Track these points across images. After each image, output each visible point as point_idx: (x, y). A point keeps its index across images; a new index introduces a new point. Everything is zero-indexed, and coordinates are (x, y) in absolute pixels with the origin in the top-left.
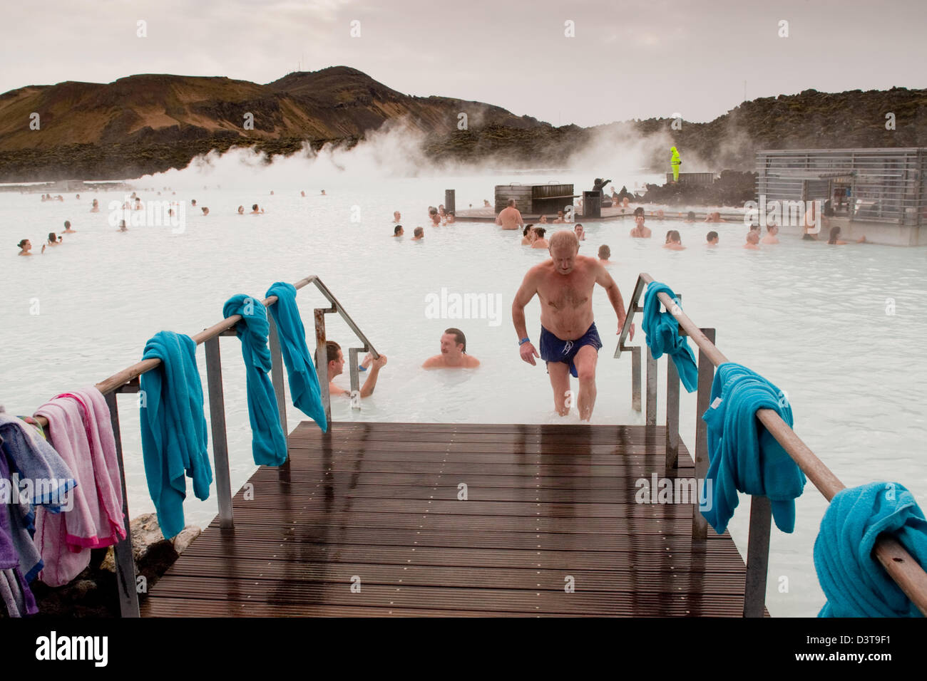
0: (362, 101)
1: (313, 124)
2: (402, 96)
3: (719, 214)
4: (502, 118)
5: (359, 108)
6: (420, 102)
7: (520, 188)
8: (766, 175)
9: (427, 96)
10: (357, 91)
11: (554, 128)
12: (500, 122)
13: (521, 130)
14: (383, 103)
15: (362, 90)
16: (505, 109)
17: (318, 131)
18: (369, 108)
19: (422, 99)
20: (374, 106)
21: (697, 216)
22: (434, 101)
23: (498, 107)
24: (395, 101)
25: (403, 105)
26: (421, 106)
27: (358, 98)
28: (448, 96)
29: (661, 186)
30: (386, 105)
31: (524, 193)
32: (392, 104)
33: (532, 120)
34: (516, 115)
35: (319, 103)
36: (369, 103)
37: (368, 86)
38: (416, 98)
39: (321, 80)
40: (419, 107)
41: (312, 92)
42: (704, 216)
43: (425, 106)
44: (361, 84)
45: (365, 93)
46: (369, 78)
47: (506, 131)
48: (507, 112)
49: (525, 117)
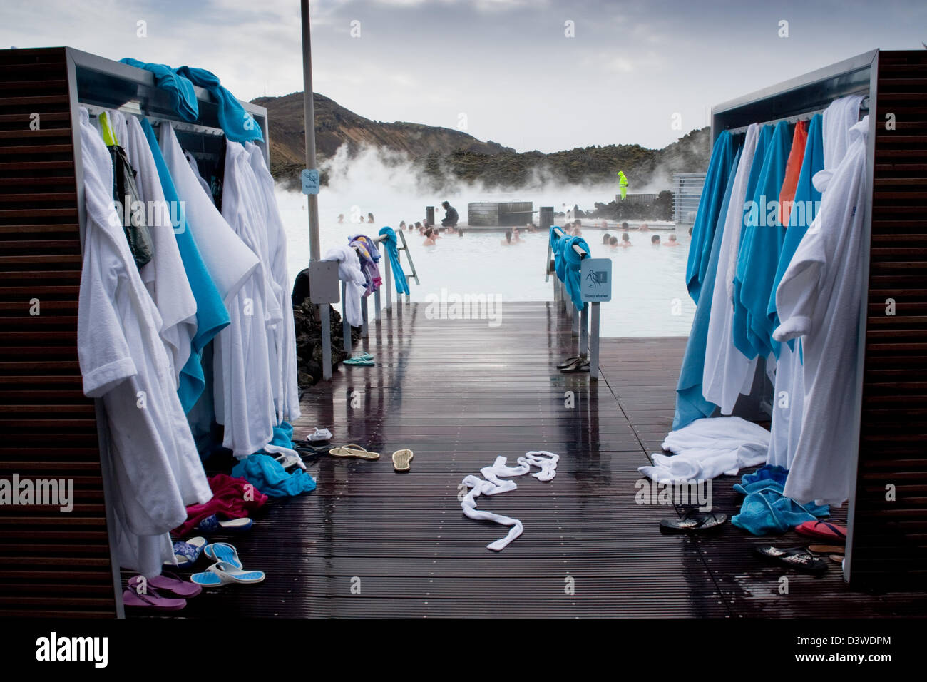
0: (327, 127)
1: (278, 149)
2: (367, 121)
3: (647, 225)
4: (467, 143)
5: (324, 133)
6: (386, 128)
7: (489, 205)
8: (680, 193)
9: (392, 121)
10: (323, 116)
11: (518, 154)
12: (465, 147)
13: (486, 156)
14: (349, 128)
15: (328, 115)
16: (470, 134)
17: (284, 156)
18: (335, 133)
19: (388, 125)
20: (340, 132)
21: (629, 227)
22: (399, 127)
23: (463, 133)
24: (361, 126)
25: (368, 130)
26: (386, 131)
27: (324, 124)
28: (413, 122)
29: (607, 204)
30: (351, 130)
31: (491, 209)
32: (358, 130)
33: (497, 146)
34: (481, 140)
35: (285, 127)
36: (334, 129)
37: (333, 112)
38: (381, 124)
39: (287, 105)
40: (385, 133)
41: (279, 117)
42: (636, 227)
43: (392, 131)
44: (327, 110)
45: (332, 119)
46: (335, 103)
47: (472, 156)
48: (472, 138)
49: (490, 143)
